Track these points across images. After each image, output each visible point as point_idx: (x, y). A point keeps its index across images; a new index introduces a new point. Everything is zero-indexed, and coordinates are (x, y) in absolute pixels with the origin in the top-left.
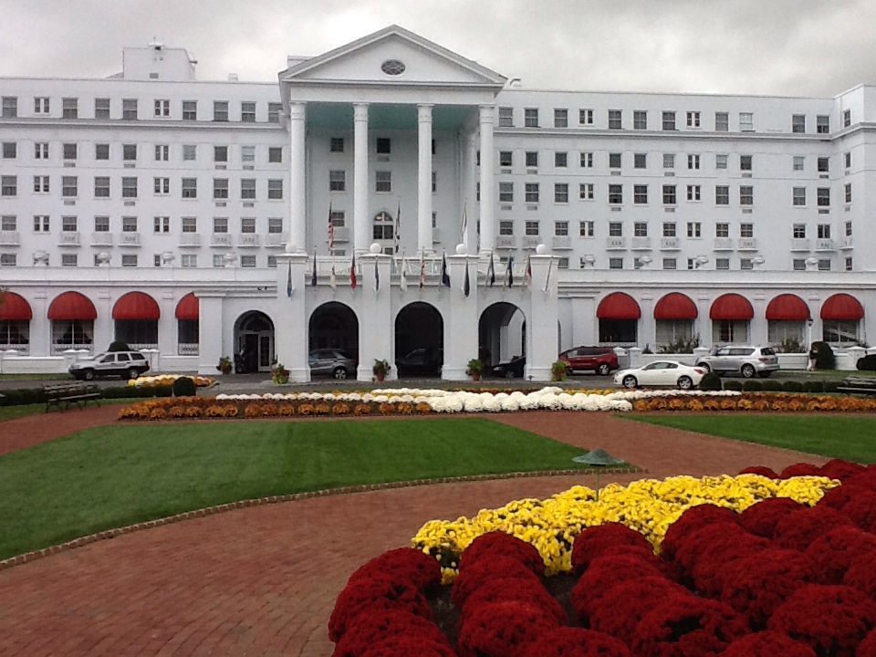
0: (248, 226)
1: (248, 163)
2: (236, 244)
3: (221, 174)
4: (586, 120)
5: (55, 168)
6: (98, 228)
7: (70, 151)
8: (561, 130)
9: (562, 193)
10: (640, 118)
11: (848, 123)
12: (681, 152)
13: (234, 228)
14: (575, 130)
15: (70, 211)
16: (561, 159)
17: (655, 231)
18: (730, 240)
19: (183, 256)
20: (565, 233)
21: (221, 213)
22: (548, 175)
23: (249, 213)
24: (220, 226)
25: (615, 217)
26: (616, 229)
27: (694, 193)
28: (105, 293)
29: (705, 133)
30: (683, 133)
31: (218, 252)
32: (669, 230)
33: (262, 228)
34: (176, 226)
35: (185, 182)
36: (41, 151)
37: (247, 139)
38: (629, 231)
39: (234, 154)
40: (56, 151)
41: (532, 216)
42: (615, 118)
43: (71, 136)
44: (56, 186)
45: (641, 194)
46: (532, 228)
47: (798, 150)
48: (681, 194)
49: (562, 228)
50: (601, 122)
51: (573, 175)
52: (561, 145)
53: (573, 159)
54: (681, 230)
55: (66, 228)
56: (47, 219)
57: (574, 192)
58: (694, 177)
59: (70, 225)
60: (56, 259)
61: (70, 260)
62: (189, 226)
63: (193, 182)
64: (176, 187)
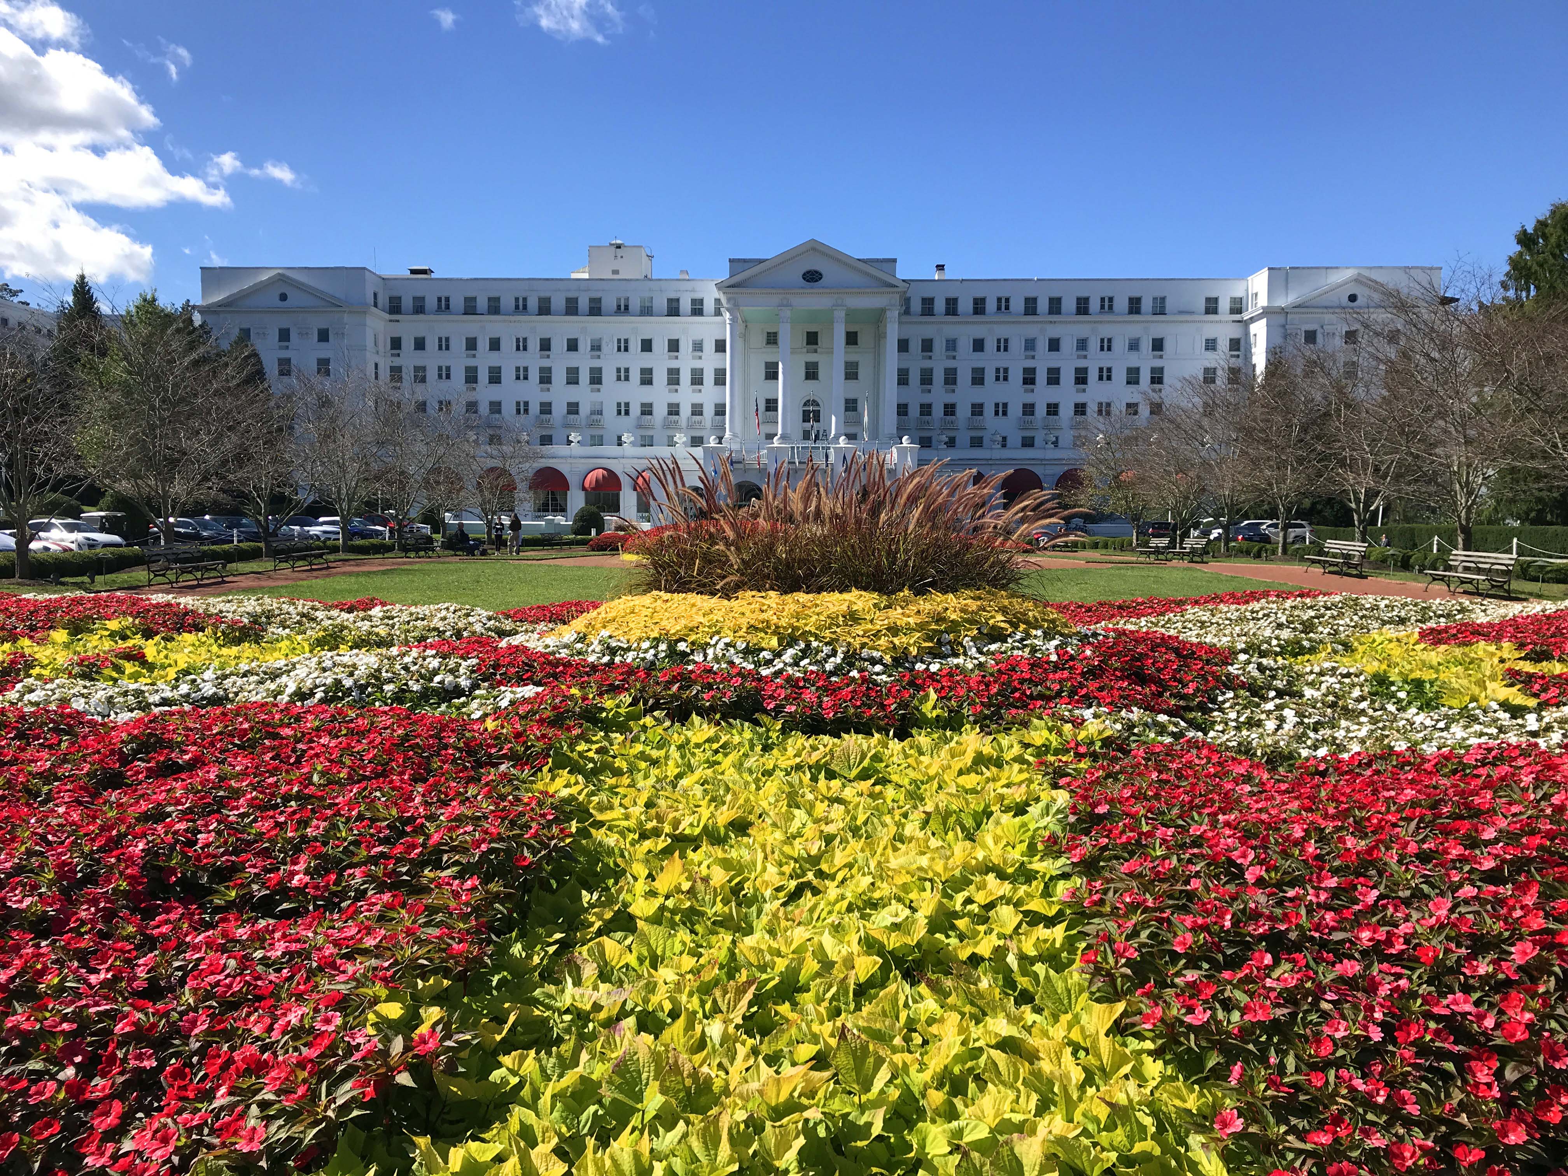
0: (697, 410)
1: (697, 354)
2: (686, 425)
3: (673, 364)
4: (1003, 307)
5: (533, 360)
6: (570, 412)
7: (545, 345)
8: (981, 318)
9: (978, 378)
10: (1055, 304)
12: (1094, 335)
13: (685, 412)
14: (994, 318)
15: (545, 397)
16: (978, 346)
17: (1066, 411)
18: (1139, 418)
19: (641, 436)
20: (980, 414)
21: (674, 398)
22: (966, 361)
23: (697, 399)
24: (673, 410)
25: (1029, 399)
26: (1028, 409)
27: (1105, 375)
28: (575, 468)
29: (1118, 317)
32: (1080, 409)
33: (709, 412)
34: (635, 410)
35: (643, 371)
36: (521, 345)
38: (1040, 411)
39: (685, 346)
40: (534, 345)
41: (950, 399)
42: (1030, 304)
43: (546, 330)
44: (534, 375)
45: (1054, 377)
46: (950, 409)
47: (1212, 331)
48: (1093, 376)
49: (977, 410)
50: (1017, 309)
51: (990, 360)
52: (979, 332)
53: (990, 345)
54: (1092, 411)
55: (543, 412)
56: (526, 404)
57: (989, 376)
58: (1105, 359)
59: (546, 409)
60: (534, 440)
61: (546, 441)
62: (646, 410)
63: (650, 371)
64: (635, 376)
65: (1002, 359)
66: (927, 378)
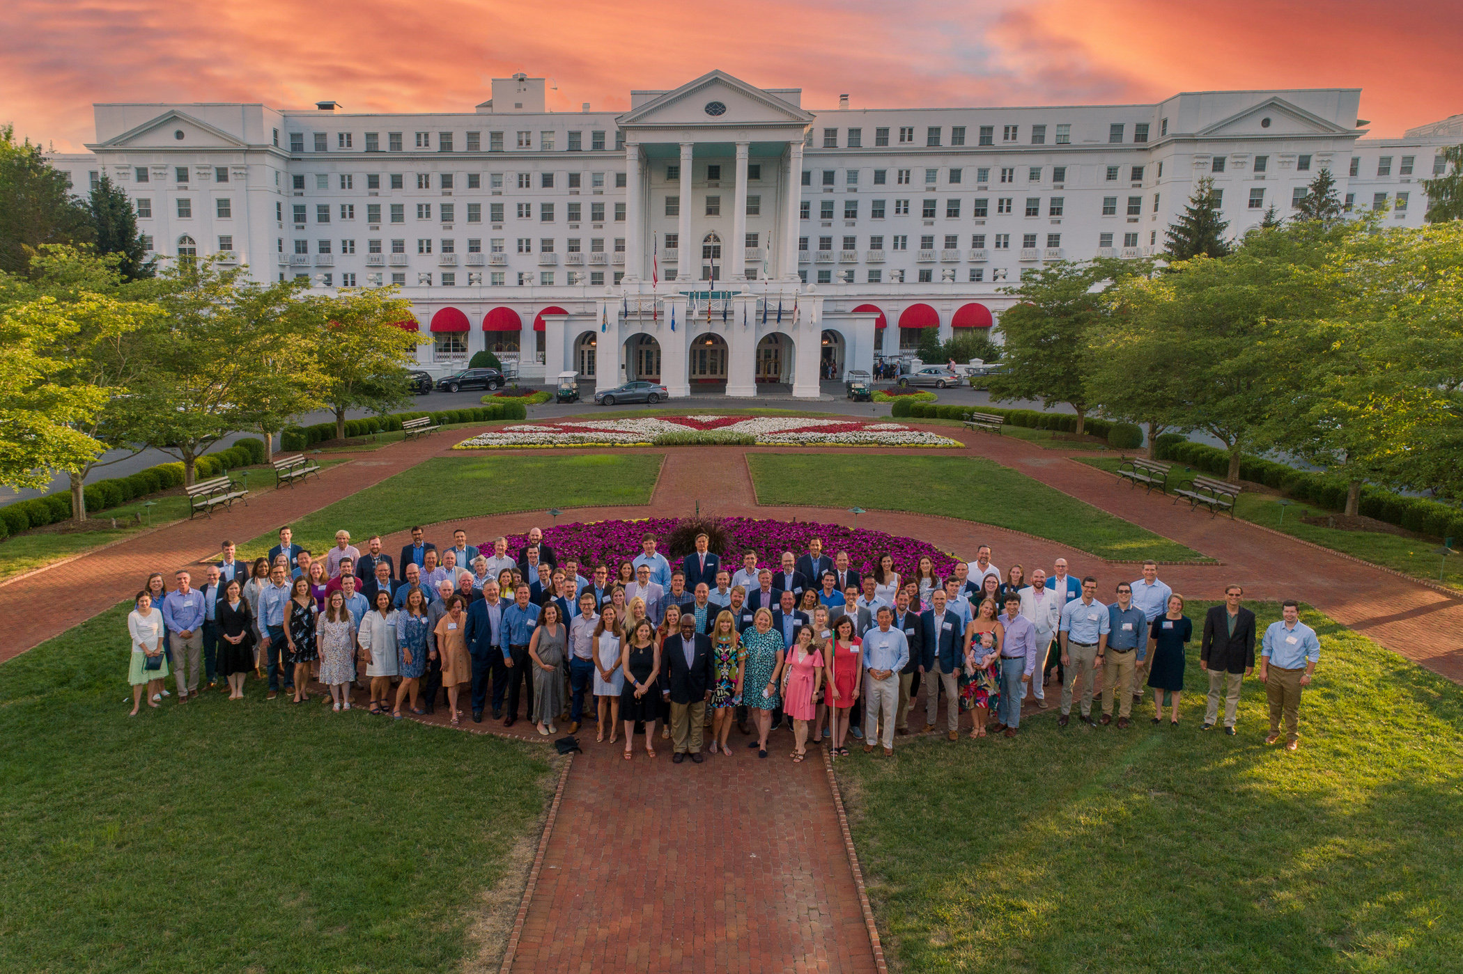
0: (597, 245)
1: (598, 188)
2: (587, 262)
3: (574, 199)
4: (906, 138)
5: (436, 196)
6: (471, 250)
7: (447, 181)
8: (882, 149)
9: (878, 212)
10: (959, 134)
11: (1164, 132)
12: (995, 165)
13: (586, 247)
14: (895, 149)
15: (448, 235)
16: (880, 177)
17: (964, 244)
18: (1037, 250)
19: (542, 273)
20: (880, 247)
21: (574, 234)
22: (867, 193)
23: (598, 234)
24: (574, 246)
25: (928, 231)
26: (927, 242)
27: (1005, 206)
28: (476, 309)
29: (1022, 147)
30: (999, 148)
31: (572, 269)
32: (978, 241)
33: (609, 247)
34: (536, 246)
35: (544, 206)
36: (423, 182)
37: (597, 166)
38: (939, 244)
39: (586, 181)
40: (436, 181)
41: (850, 232)
42: (934, 133)
43: (446, 167)
44: (436, 212)
45: (954, 209)
46: (849, 243)
47: (1111, 160)
48: (992, 207)
49: (877, 243)
50: (920, 140)
51: (891, 192)
52: (881, 163)
53: (891, 177)
54: (990, 243)
55: (445, 250)
56: (429, 242)
57: (890, 208)
58: (1005, 190)
59: (448, 247)
60: (437, 280)
61: (448, 280)
62: (547, 246)
63: (551, 206)
64: (536, 212)
65: (902, 192)
66: (827, 213)
